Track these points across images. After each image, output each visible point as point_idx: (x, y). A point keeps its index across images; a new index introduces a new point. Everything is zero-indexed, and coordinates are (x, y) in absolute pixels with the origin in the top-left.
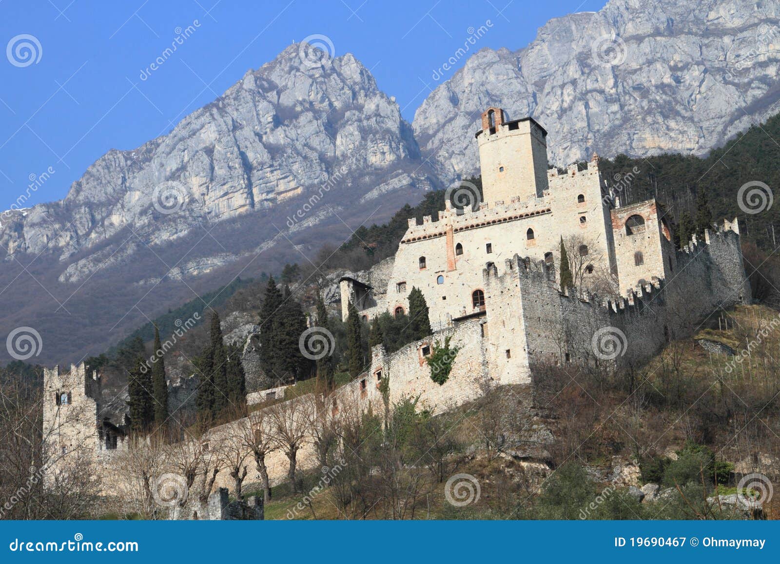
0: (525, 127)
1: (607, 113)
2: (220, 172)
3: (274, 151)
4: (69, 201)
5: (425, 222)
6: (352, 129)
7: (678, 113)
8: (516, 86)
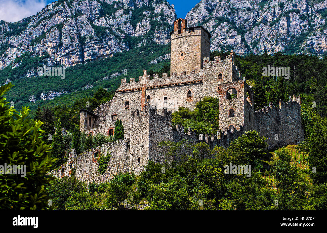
0: (198, 32)
1: (300, 25)
2: (65, 40)
5: (131, 82)
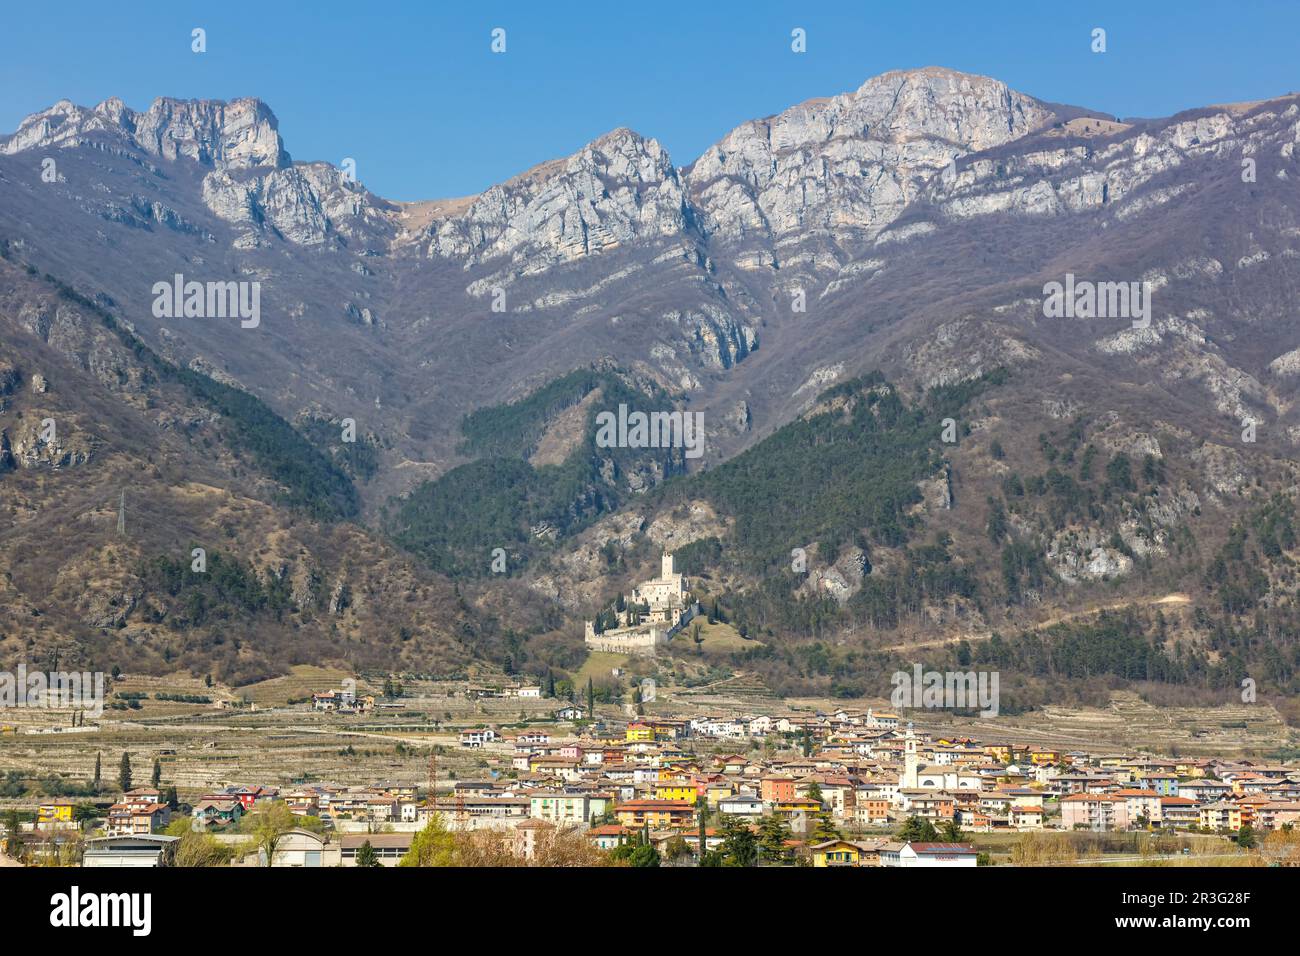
1: (816, 194)
2: (568, 230)
3: (602, 215)
4: (467, 219)
6: (651, 205)
7: (861, 200)
8: (764, 155)
